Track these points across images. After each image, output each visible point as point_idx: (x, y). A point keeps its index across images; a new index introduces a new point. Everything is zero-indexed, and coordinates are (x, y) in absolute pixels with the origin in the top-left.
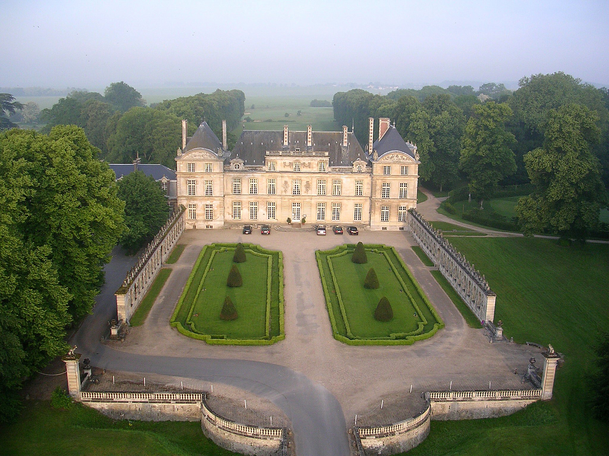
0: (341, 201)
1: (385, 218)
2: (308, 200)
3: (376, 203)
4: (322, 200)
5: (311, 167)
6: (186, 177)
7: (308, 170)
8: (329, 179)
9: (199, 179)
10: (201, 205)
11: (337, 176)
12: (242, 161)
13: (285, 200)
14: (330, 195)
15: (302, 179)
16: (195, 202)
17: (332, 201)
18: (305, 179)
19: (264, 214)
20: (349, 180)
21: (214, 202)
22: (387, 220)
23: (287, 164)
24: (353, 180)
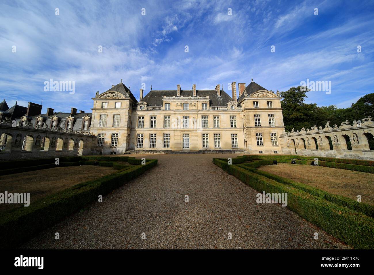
0: (220, 132)
1: (260, 142)
2: (195, 132)
3: (251, 131)
4: (206, 131)
5: (197, 106)
6: (99, 112)
7: (194, 108)
8: (211, 115)
9: (109, 114)
10: (109, 134)
11: (216, 114)
12: (146, 103)
13: (177, 132)
14: (212, 127)
15: (190, 115)
16: (104, 132)
17: (214, 132)
18: (192, 115)
19: (161, 144)
20: (225, 115)
21: (120, 131)
22: (262, 145)
23: (179, 104)
24: (229, 116)
